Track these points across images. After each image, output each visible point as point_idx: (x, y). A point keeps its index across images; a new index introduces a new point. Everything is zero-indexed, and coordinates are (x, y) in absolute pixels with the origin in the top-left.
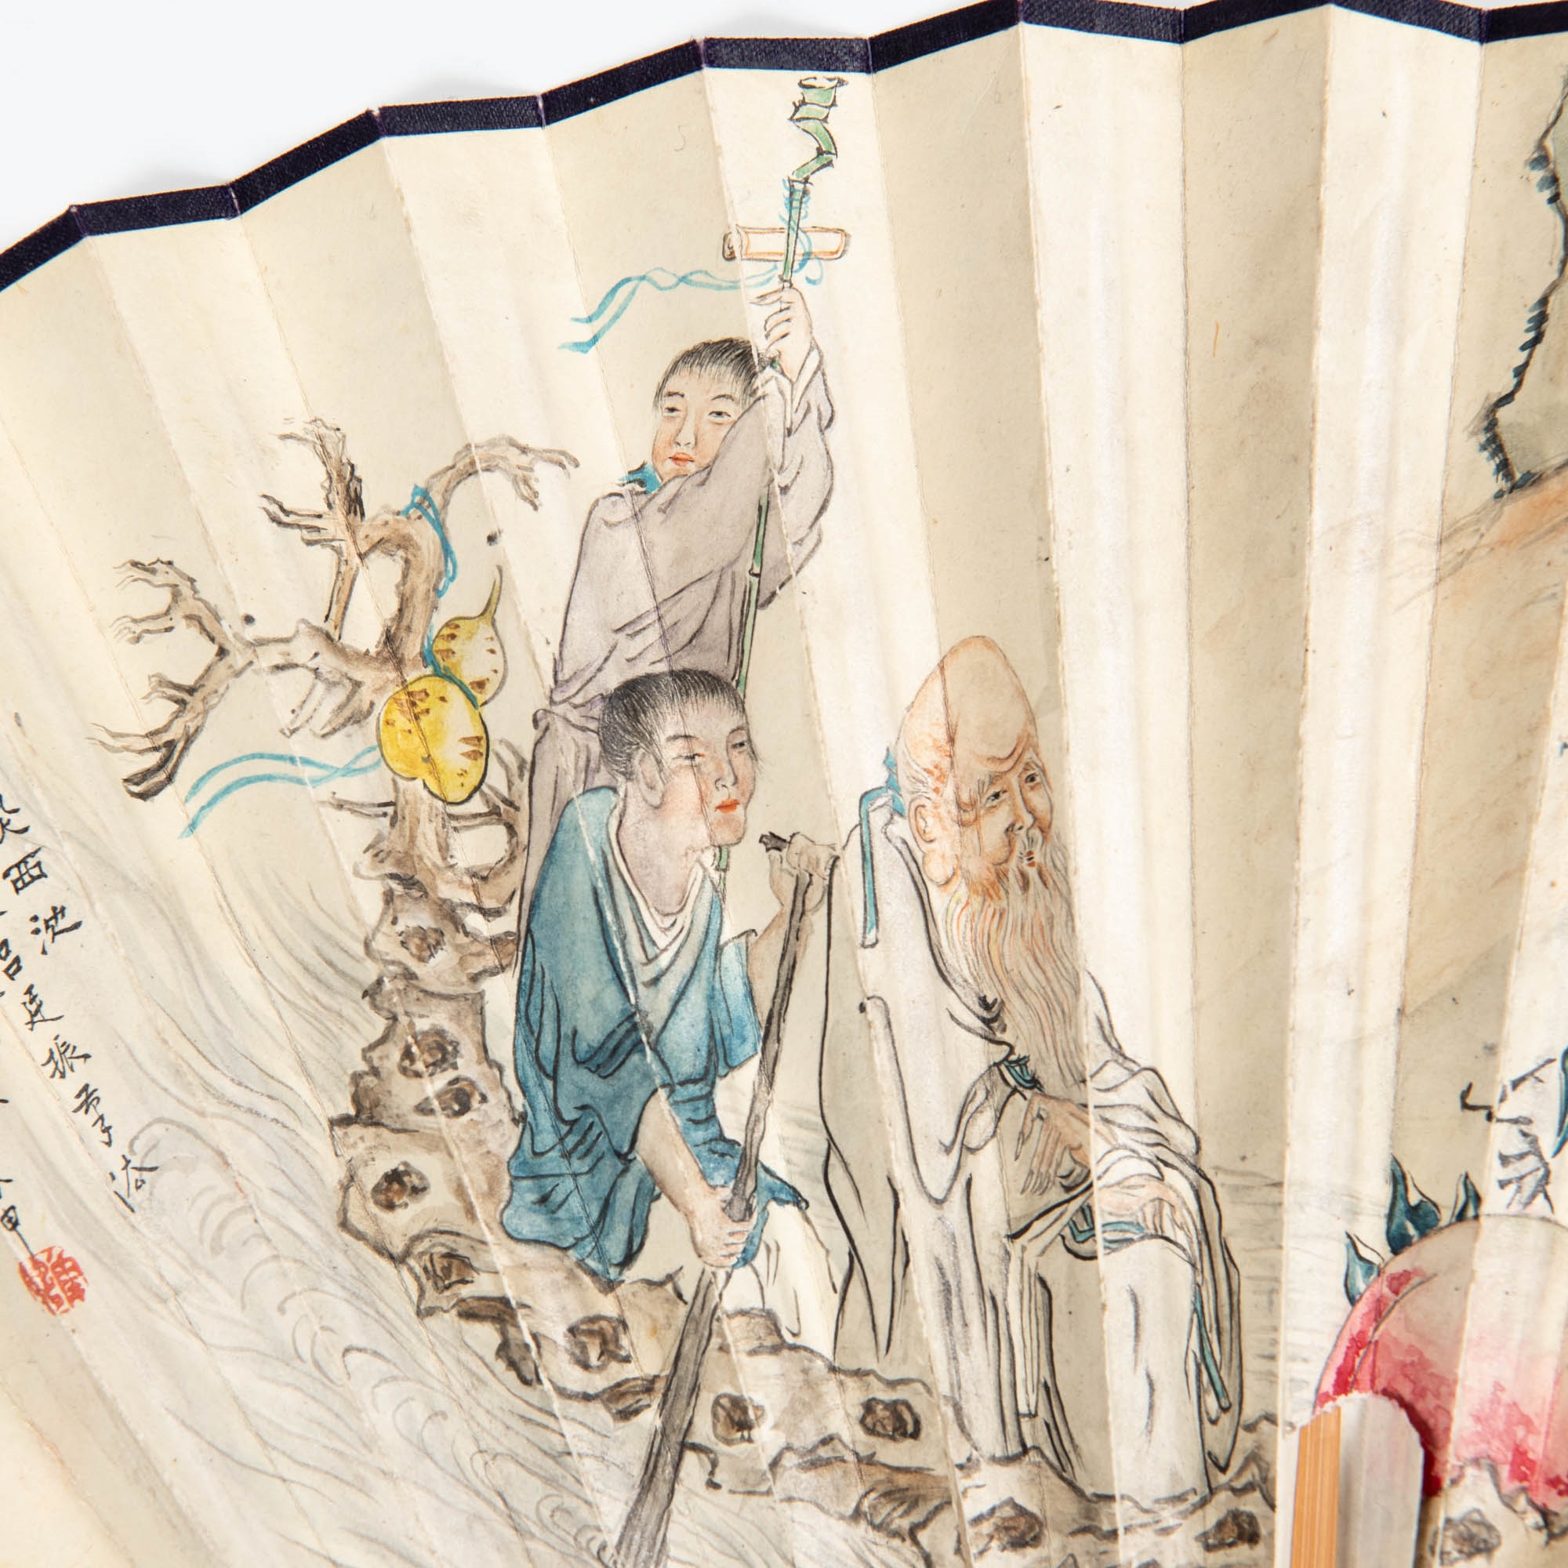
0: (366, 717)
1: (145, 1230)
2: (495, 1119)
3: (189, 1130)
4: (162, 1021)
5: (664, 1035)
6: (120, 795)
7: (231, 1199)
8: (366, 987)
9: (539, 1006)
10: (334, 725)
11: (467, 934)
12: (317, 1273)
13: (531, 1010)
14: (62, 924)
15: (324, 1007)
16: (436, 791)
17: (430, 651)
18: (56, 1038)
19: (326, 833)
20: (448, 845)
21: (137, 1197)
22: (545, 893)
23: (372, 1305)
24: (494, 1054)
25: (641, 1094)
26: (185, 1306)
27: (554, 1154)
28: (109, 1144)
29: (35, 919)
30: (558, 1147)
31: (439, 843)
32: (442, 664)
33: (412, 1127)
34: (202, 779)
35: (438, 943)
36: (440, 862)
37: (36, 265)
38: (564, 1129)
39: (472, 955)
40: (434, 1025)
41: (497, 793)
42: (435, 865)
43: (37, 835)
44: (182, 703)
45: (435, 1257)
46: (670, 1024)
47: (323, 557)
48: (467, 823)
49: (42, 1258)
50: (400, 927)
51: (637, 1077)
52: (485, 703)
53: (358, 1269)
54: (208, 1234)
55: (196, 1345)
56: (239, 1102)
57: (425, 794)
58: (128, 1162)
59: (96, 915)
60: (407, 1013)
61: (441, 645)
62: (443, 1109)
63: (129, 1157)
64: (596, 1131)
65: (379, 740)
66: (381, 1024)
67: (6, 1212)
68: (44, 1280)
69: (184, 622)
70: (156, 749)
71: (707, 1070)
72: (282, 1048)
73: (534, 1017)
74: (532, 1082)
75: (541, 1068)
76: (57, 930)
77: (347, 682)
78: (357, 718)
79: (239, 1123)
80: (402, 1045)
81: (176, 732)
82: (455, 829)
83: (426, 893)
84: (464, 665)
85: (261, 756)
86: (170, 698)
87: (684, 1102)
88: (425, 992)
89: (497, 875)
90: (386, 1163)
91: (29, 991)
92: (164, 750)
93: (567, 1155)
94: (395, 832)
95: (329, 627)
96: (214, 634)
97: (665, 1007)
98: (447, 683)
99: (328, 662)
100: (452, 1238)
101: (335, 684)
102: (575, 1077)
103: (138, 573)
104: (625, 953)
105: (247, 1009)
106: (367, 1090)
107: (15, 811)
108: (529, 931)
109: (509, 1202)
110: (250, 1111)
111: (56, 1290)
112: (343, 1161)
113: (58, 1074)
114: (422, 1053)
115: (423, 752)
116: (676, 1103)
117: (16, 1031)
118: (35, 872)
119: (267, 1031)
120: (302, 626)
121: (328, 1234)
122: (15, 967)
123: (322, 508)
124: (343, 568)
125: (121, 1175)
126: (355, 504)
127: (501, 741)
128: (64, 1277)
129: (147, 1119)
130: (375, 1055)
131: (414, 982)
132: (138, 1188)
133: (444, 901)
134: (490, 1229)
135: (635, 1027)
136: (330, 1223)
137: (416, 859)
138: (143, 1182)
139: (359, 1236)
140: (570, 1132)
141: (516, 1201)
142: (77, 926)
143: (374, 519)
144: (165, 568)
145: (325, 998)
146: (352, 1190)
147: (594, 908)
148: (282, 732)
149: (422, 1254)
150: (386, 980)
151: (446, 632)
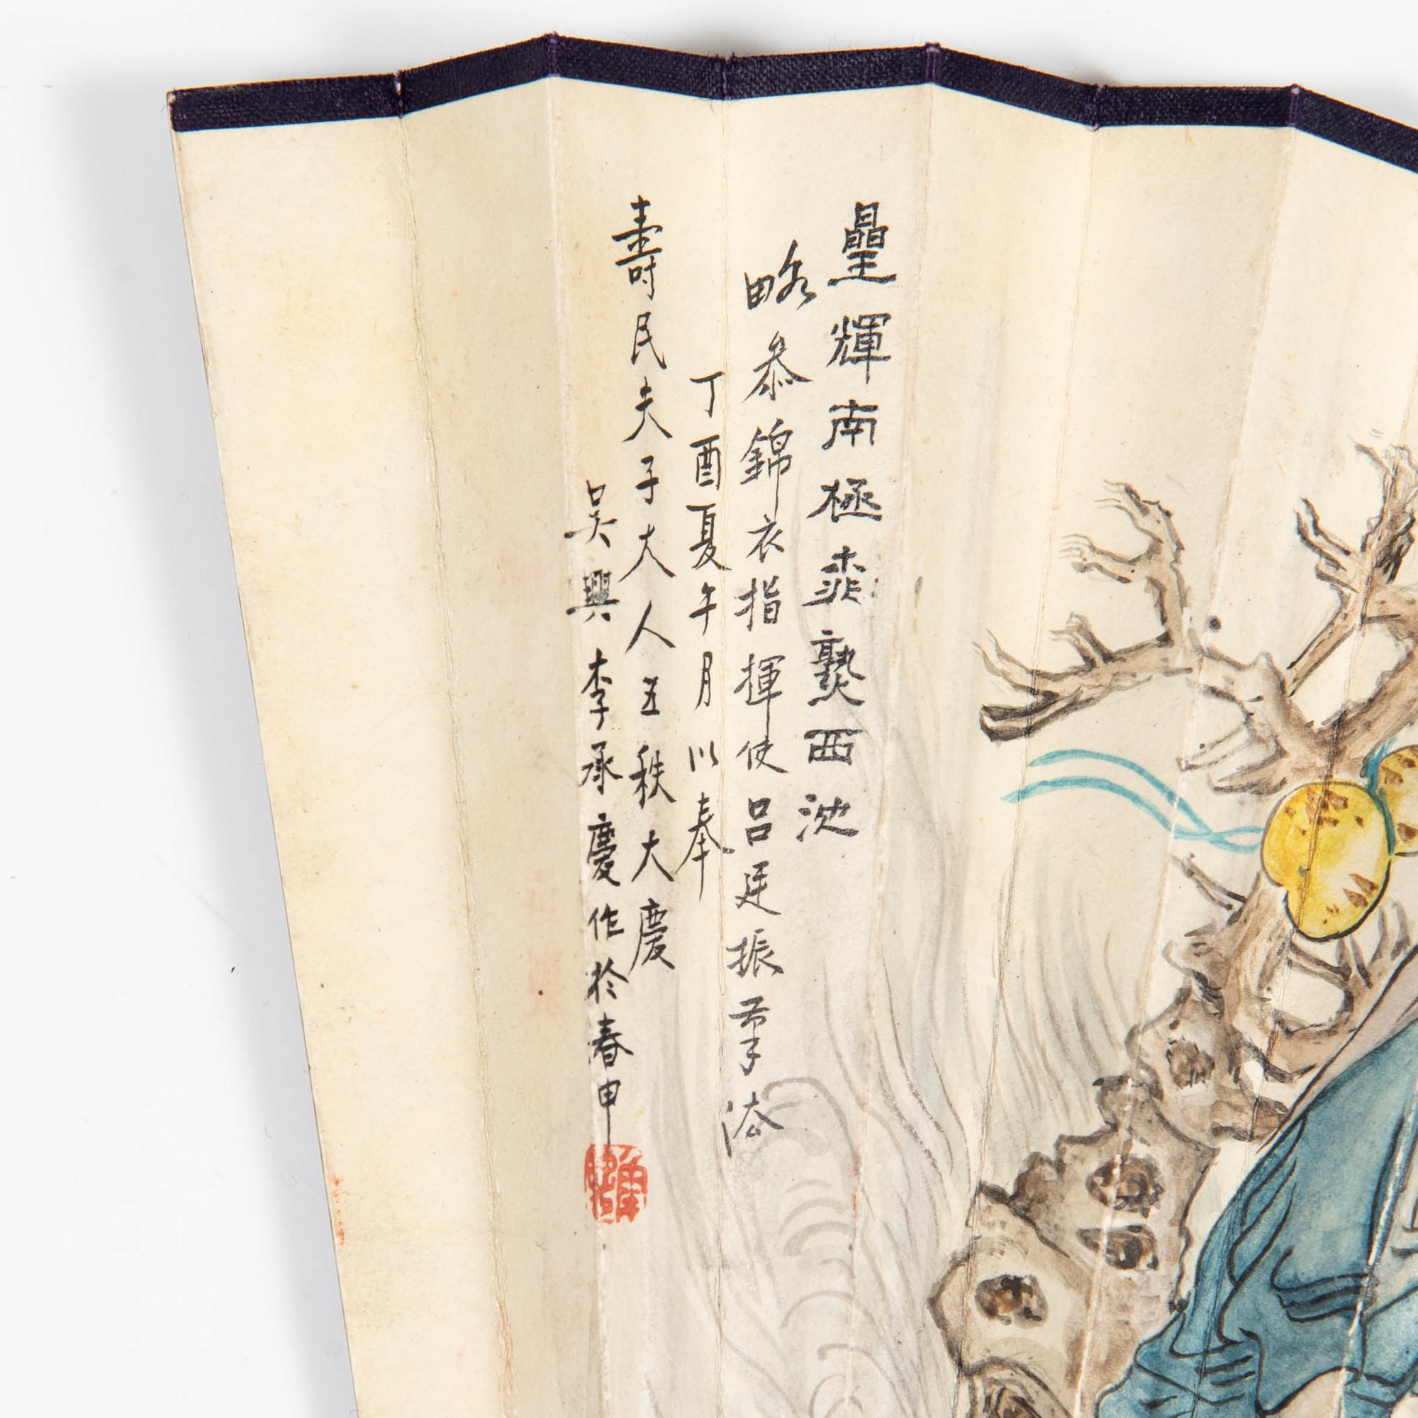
0: (1269, 793)
1: (730, 1182)
2: (1154, 1292)
3: (838, 1112)
4: (878, 984)
5: (1383, 1315)
6: (970, 721)
7: (840, 1209)
8: (1105, 1075)
9: (1267, 1201)
10: (1233, 783)
11: (1237, 1080)
12: (880, 1337)
13: (1256, 1199)
14: (837, 821)
15: (1047, 1066)
16: (1293, 911)
17: (1377, 764)
18: (759, 931)
19: (1160, 893)
20: (1272, 975)
21: (742, 1144)
22: (1346, 1090)
23: (913, 1402)
24: (1191, 1223)
25: (1322, 1361)
26: (725, 1283)
27: (1190, 1362)
28: (747, 1072)
29: (812, 798)
30: (1198, 1358)
31: (1264, 966)
32: (1382, 784)
33: (1064, 1248)
34: (1063, 753)
35: (1204, 1074)
36: (1254, 989)
37: (1219, 122)
38: (1216, 1343)
39: (1229, 1104)
40: (1149, 1157)
41: (1357, 954)
42: (1247, 989)
43: (867, 716)
44: (1091, 663)
45: (1006, 1395)
46: (1395, 1307)
47: (1327, 597)
48: (1305, 964)
49: (617, 1152)
50: (1175, 1035)
51: (1328, 1341)
52: (1403, 854)
53: (920, 1357)
54: (793, 1228)
55: (713, 1329)
56: (904, 1113)
57: (1280, 907)
58: (755, 1102)
59: (877, 834)
60: (1130, 1129)
61: (1393, 764)
62: (1109, 1251)
63: (758, 1098)
64: (1249, 1367)
65: (1269, 824)
66: (1096, 1123)
67: (609, 1084)
68: (605, 1177)
69: (1144, 583)
70: (1033, 691)
71: (1403, 1378)
72: (977, 1079)
73: (1255, 1207)
74: (1211, 1274)
75: (1230, 1264)
76: (827, 823)
77: (1272, 744)
78: (1261, 789)
79: (891, 1134)
80: (1106, 1159)
81: (1064, 688)
82: (1290, 962)
83: (1222, 1013)
84: (1405, 801)
85: (1141, 771)
86: (1081, 651)
87: (1360, 1397)
88: (1161, 1118)
89: (1305, 1037)
90: (1013, 1266)
91: (760, 866)
92: (1040, 698)
93: (1202, 1372)
94: (1229, 931)
95: (1289, 676)
96: (1169, 616)
97: (1399, 1287)
98: (1374, 807)
99: (1266, 713)
100: (1037, 1387)
101: (1260, 740)
102: (1260, 1297)
103: (1126, 502)
104: (1393, 1206)
105: (966, 1018)
106: (1039, 1179)
107: (860, 677)
108: (1303, 1116)
109: (1117, 1387)
110: (910, 1128)
111: (611, 1195)
112: (969, 1233)
113: (738, 968)
114: (1122, 1180)
115: (1304, 862)
116: (1352, 1394)
117: (722, 897)
118: (842, 752)
119: (972, 1053)
120: (1263, 661)
121: (912, 1303)
122: (761, 833)
123: (1355, 546)
124: (1338, 621)
125: (739, 1111)
126: (1391, 560)
127: (1395, 904)
128: (626, 1185)
129: (802, 1073)
130: (1071, 1150)
131: (1156, 1101)
132: (749, 1134)
133: (1235, 1032)
134: (1083, 1404)
135: (1357, 1289)
136: (921, 1292)
137: (1232, 971)
138: (758, 1132)
139: (941, 1322)
140: (1220, 1350)
141: (1124, 1391)
142: (852, 833)
143: (1402, 589)
144: (1159, 515)
145: (1053, 1057)
146: (961, 1270)
147: (1388, 1140)
148: (1179, 761)
149: (996, 1382)
150: (1130, 1081)
151: (1407, 754)
